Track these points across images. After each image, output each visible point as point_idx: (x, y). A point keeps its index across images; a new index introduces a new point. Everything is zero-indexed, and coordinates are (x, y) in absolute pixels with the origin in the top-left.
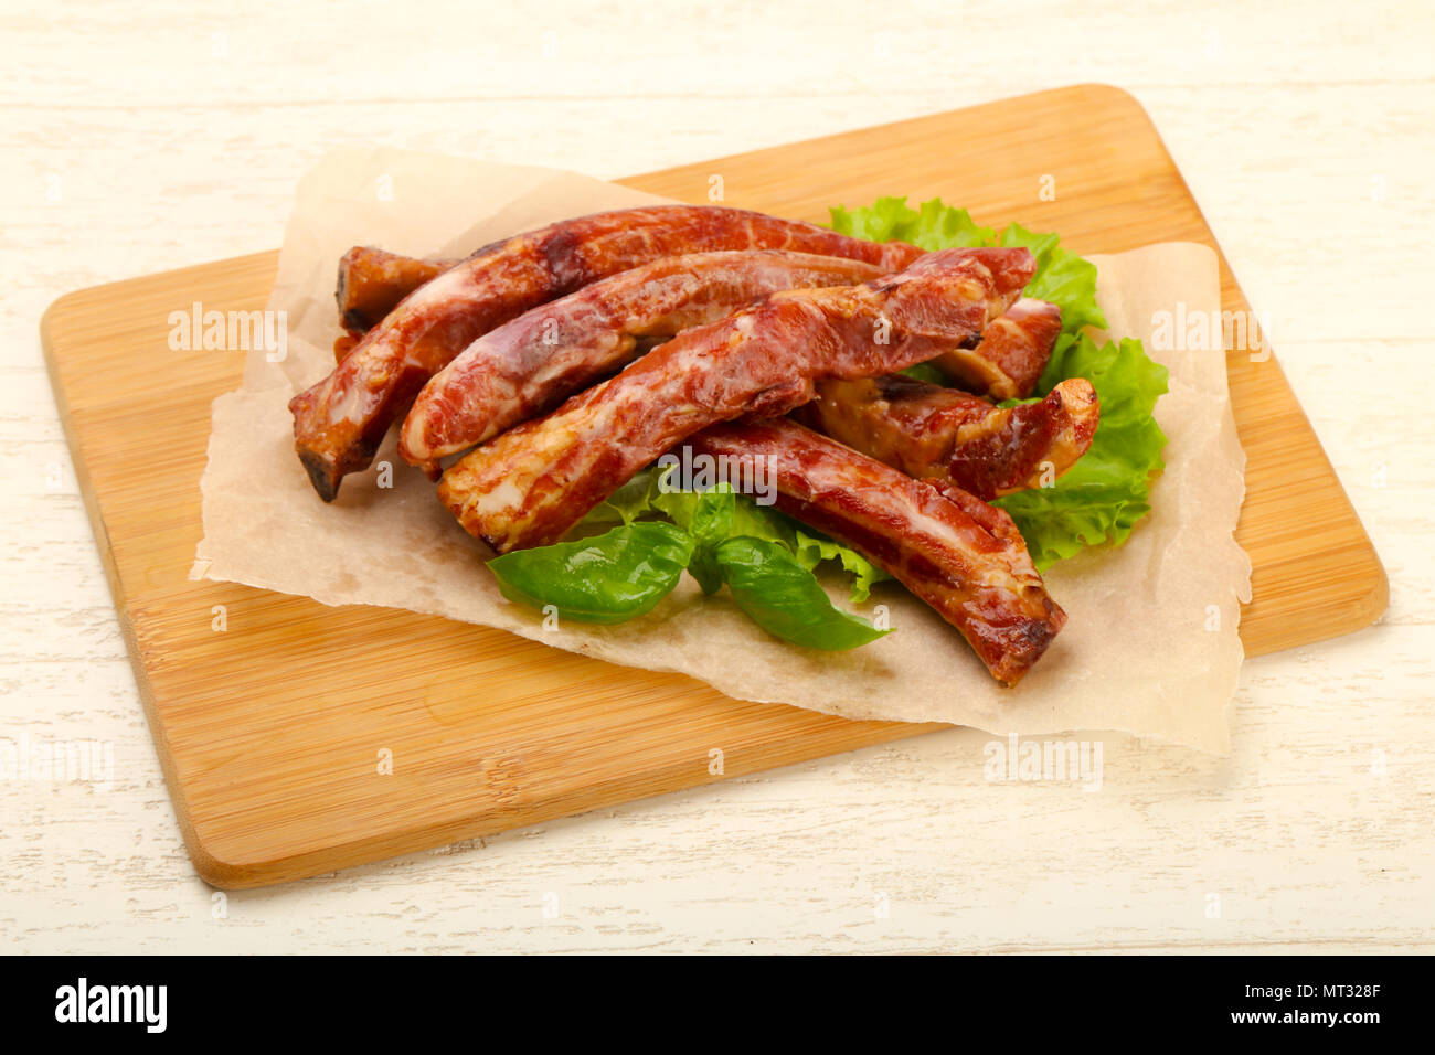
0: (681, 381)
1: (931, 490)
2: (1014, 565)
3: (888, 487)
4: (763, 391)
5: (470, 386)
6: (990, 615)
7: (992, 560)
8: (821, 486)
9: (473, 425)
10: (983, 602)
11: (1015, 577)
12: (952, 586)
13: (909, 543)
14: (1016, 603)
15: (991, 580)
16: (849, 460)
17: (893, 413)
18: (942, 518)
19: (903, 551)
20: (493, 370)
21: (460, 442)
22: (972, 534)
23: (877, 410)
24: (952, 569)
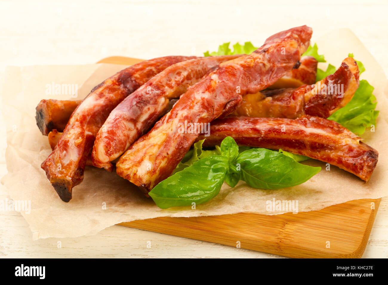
0: (199, 104)
1: (306, 119)
2: (350, 135)
3: (289, 123)
4: (228, 102)
5: (118, 127)
6: (351, 154)
7: (341, 136)
8: (264, 130)
9: (122, 143)
10: (347, 151)
11: (353, 139)
12: (331, 149)
13: (308, 139)
14: (359, 147)
15: (346, 142)
16: (268, 120)
17: (274, 100)
18: (315, 127)
19: (306, 142)
20: (124, 119)
21: (119, 152)
22: (329, 130)
23: (268, 101)
24: (329, 143)
